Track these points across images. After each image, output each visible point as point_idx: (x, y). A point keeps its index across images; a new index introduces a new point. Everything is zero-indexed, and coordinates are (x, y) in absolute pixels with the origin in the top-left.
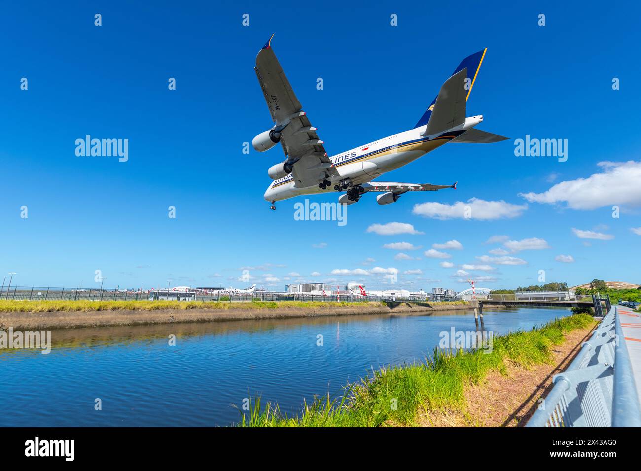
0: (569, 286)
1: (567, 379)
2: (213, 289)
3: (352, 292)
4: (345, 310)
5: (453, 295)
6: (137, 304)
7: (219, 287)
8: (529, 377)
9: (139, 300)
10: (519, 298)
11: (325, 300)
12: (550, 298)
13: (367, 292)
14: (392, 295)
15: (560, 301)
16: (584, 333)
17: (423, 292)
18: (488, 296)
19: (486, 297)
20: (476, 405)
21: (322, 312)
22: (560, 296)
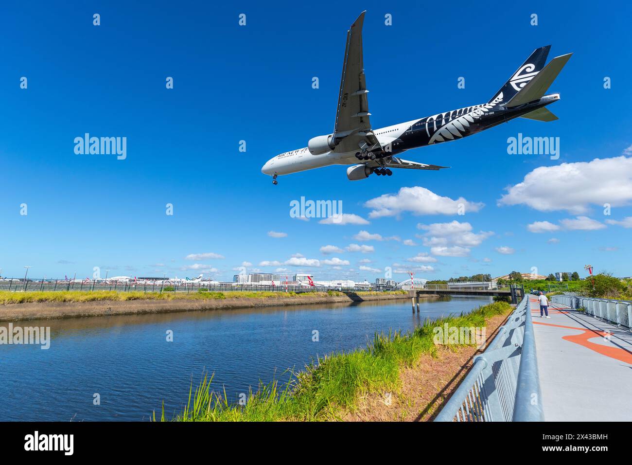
0: (492, 277)
1: (485, 359)
2: (157, 279)
3: (300, 282)
4: (293, 300)
5: (394, 285)
6: (69, 295)
7: (163, 277)
8: (456, 359)
9: (71, 291)
10: (451, 288)
11: (273, 290)
12: (476, 288)
13: (314, 282)
14: (338, 286)
15: (485, 291)
16: (502, 318)
17: (367, 283)
18: (424, 286)
19: (423, 287)
20: (409, 386)
21: (270, 302)
22: (484, 286)
